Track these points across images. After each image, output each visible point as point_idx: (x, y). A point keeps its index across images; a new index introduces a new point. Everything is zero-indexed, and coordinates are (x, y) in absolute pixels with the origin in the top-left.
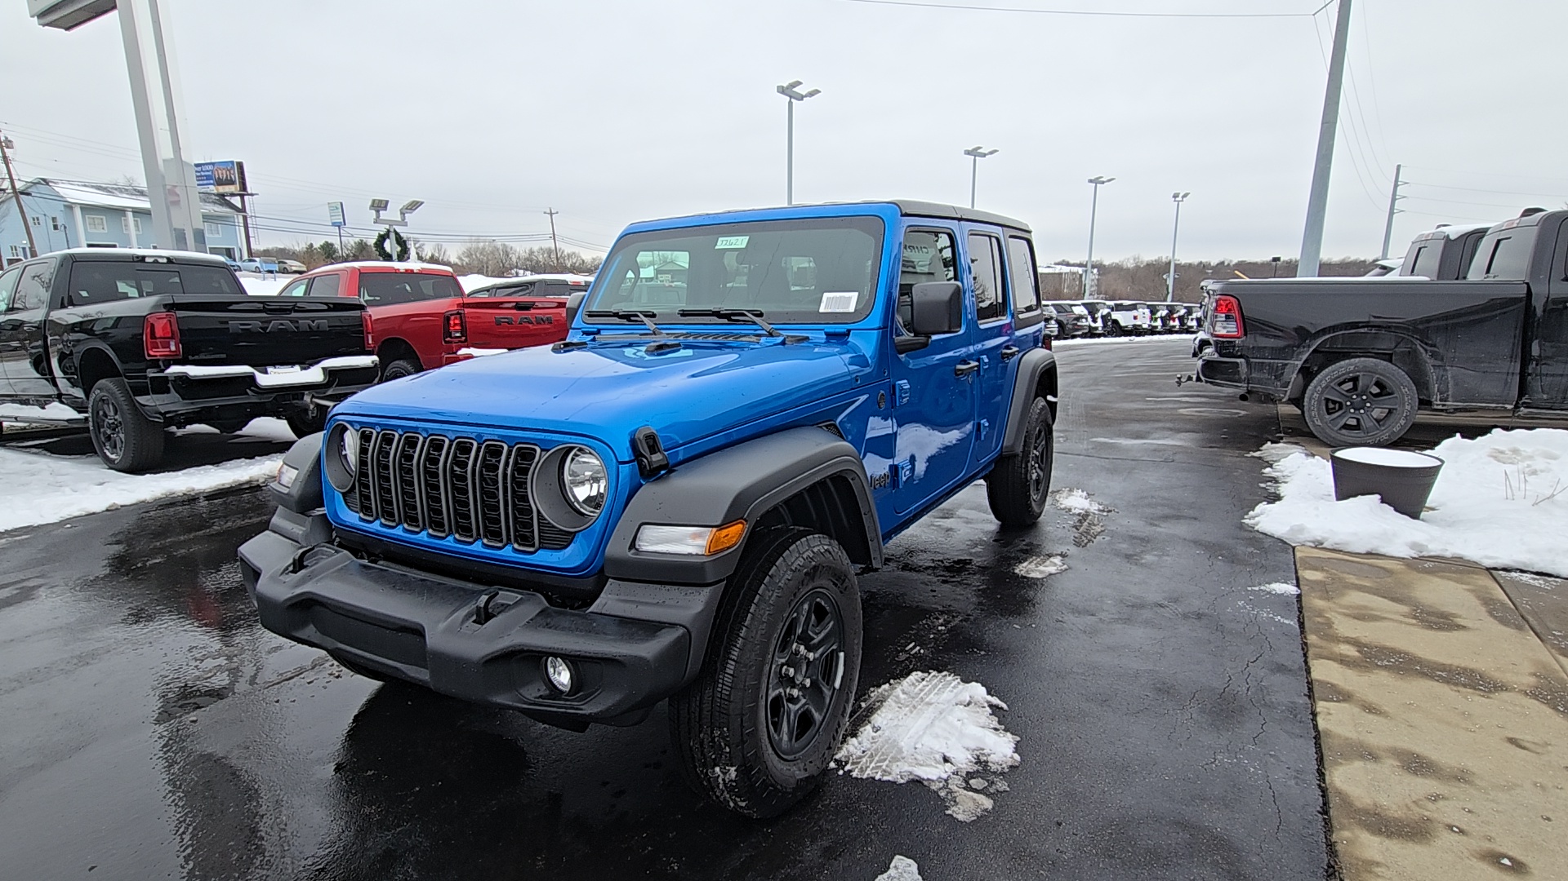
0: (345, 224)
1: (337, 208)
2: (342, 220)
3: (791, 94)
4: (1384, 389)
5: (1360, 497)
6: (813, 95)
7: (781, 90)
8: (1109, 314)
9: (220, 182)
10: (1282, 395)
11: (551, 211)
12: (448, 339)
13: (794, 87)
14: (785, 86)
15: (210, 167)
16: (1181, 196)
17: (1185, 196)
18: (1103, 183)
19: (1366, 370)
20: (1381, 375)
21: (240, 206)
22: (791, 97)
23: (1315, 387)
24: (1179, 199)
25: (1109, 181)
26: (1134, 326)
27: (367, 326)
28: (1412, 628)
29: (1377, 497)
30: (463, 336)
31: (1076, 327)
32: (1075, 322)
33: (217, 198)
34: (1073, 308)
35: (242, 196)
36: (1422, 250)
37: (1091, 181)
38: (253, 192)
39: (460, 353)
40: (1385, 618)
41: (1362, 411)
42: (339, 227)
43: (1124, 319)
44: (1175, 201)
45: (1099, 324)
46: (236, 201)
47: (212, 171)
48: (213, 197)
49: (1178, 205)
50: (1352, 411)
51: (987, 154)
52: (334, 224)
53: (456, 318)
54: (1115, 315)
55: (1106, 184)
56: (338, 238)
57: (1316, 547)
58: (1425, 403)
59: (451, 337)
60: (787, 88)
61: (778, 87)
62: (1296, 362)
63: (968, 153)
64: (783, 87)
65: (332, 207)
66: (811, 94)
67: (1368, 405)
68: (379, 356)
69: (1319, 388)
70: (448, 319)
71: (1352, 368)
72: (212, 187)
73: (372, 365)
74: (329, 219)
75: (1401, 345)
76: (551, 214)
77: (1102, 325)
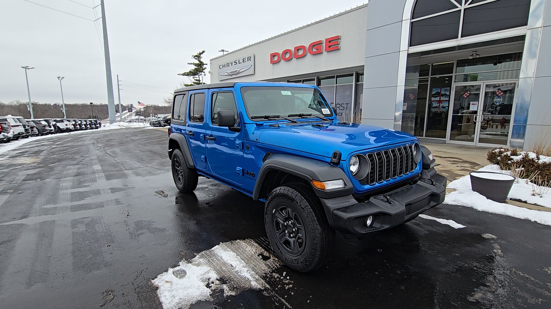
8: (56, 124)
16: (61, 78)
17: (63, 78)
18: (29, 69)
24: (61, 79)
26: (67, 128)
31: (44, 130)
32: (44, 128)
34: (41, 122)
43: (61, 126)
44: (59, 79)
45: (52, 128)
49: (60, 81)
54: (58, 124)
77: (54, 129)
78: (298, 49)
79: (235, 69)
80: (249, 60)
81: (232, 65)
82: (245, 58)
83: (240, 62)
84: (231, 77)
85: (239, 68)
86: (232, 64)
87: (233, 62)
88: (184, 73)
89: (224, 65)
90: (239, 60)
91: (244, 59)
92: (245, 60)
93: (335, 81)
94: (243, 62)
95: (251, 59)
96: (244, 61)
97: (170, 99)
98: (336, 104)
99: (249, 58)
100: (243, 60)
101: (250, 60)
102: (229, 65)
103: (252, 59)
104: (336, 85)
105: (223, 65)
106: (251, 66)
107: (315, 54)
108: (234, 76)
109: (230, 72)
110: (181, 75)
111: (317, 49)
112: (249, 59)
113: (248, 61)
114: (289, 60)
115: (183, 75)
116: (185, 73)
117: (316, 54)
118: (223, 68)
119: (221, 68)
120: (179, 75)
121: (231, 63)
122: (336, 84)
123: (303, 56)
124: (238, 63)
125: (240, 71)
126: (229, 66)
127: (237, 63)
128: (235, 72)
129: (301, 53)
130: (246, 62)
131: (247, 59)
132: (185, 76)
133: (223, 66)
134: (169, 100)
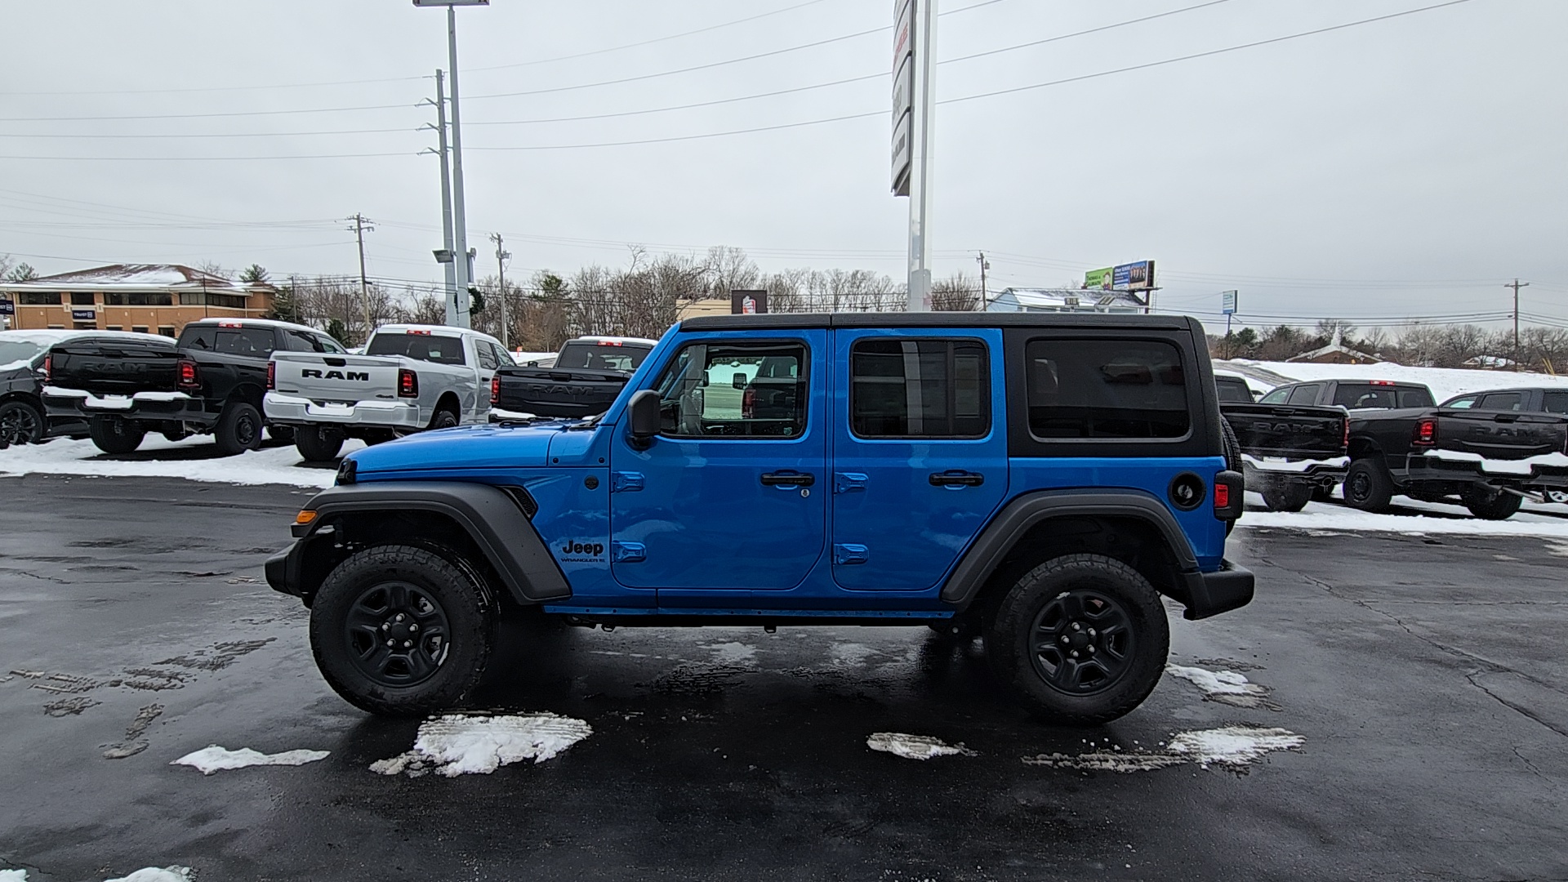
0: (1236, 311)
1: (1231, 297)
2: (1233, 308)
9: (1133, 280)
11: (1517, 282)
15: (1128, 268)
21: (1144, 301)
33: (1127, 294)
35: (1148, 291)
38: (1158, 287)
42: (1230, 315)
46: (1141, 295)
47: (1129, 271)
48: (1124, 293)
52: (1225, 312)
56: (1227, 325)
65: (1226, 296)
72: (1126, 285)
74: (1222, 308)
76: (1517, 286)
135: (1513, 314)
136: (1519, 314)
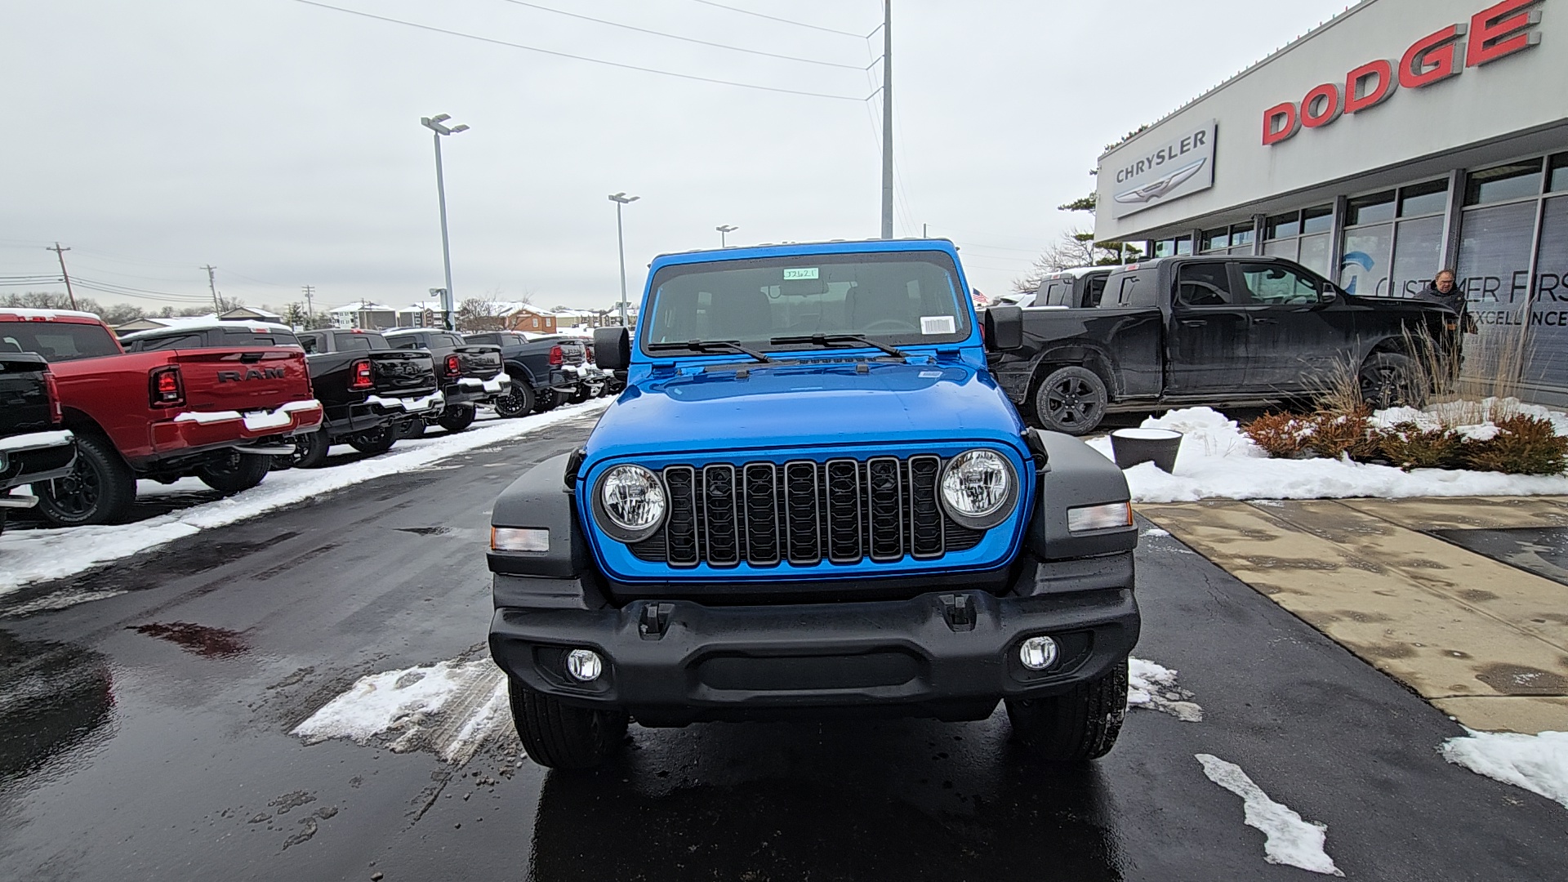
3: (438, 128)
4: (1085, 389)
5: (1141, 464)
6: (461, 131)
7: (427, 123)
10: (1020, 399)
11: (58, 246)
12: (158, 403)
13: (441, 120)
14: (431, 119)
18: (728, 231)
19: (1074, 375)
20: (1084, 378)
22: (437, 131)
23: (1043, 391)
25: (733, 229)
27: (51, 389)
28: (1249, 542)
29: (1152, 463)
30: (178, 397)
36: (1052, 287)
37: (718, 229)
39: (178, 419)
40: (1233, 540)
41: (1073, 407)
50: (1067, 407)
51: (630, 200)
53: (168, 376)
55: (731, 232)
57: (1138, 503)
58: (1111, 399)
59: (162, 400)
60: (434, 121)
61: (422, 119)
62: (1028, 373)
63: (612, 198)
64: (428, 120)
66: (459, 129)
67: (1076, 401)
68: (71, 430)
69: (1046, 392)
70: (157, 376)
71: (1065, 374)
73: (67, 442)
75: (1088, 355)
76: (59, 250)
78: (1361, 77)
79: (1159, 179)
80: (1198, 143)
81: (1150, 167)
82: (1189, 138)
83: (1173, 154)
84: (1145, 203)
85: (1170, 173)
86: (1150, 162)
87: (1154, 156)
88: (1076, 203)
89: (1129, 170)
90: (1170, 148)
91: (1185, 143)
92: (1189, 144)
93: (1539, 182)
94: (1182, 152)
95: (1204, 139)
96: (1185, 149)
97: (1030, 280)
98: (1539, 274)
99: (1200, 136)
100: (1182, 146)
101: (1202, 143)
102: (1143, 168)
103: (1209, 139)
104: (1547, 195)
105: (1127, 169)
106: (1201, 162)
107: (1427, 85)
108: (1154, 201)
109: (1143, 190)
110: (1068, 207)
111: (1437, 64)
112: (1199, 139)
113: (1195, 146)
114: (1328, 122)
115: (1073, 209)
116: (1080, 201)
117: (1431, 84)
118: (1127, 178)
119: (1122, 180)
120: (1063, 209)
121: (1148, 159)
122: (1547, 189)
123: (1381, 100)
124: (1167, 157)
125: (1170, 184)
126: (1142, 171)
127: (1163, 157)
128: (1156, 186)
129: (1371, 88)
130: (1188, 150)
131: (1192, 141)
132: (1079, 211)
133: (1127, 173)
134: (1028, 281)
135: (63, 278)
136: (69, 278)
